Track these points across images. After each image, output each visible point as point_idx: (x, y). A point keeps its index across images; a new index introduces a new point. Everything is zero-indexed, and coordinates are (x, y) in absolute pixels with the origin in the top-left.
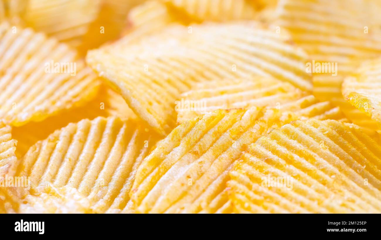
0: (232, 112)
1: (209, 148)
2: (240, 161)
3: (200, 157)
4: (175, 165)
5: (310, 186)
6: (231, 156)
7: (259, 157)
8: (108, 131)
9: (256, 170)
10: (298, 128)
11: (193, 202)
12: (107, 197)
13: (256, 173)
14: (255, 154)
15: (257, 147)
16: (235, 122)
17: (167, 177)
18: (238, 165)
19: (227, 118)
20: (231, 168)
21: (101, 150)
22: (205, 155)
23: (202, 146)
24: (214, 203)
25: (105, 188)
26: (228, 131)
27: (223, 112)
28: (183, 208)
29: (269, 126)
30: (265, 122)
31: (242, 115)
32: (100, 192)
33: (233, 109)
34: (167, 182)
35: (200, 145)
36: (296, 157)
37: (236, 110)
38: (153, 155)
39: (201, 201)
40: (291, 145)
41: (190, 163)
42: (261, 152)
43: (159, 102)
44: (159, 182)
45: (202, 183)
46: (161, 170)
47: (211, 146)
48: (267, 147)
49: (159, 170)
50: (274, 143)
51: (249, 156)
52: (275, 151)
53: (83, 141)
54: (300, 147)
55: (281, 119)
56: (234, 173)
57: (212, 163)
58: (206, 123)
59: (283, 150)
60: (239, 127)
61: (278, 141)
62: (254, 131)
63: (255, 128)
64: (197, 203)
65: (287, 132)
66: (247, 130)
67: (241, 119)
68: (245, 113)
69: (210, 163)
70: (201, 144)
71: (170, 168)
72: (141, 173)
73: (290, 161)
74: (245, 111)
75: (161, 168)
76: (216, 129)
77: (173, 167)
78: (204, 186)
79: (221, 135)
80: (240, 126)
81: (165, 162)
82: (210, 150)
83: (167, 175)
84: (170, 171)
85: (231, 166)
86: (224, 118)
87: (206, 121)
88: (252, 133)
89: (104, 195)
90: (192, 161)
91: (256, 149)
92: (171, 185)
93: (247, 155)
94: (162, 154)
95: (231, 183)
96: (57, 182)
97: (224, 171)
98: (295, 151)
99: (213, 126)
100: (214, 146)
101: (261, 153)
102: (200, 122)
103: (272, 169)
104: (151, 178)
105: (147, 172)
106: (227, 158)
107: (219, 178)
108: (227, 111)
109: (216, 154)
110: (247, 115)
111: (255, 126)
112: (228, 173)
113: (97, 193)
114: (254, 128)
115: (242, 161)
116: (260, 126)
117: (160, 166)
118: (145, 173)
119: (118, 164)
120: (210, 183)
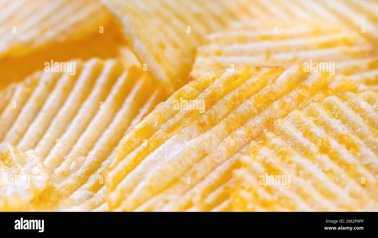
0: (264, 71)
1: (222, 120)
2: (259, 142)
3: (207, 131)
4: (170, 139)
5: (343, 187)
6: (250, 132)
7: (285, 138)
8: (102, 80)
9: (277, 156)
10: (347, 103)
11: (183, 193)
12: (80, 172)
13: (275, 161)
14: (280, 135)
15: (285, 125)
16: (265, 86)
17: (156, 156)
18: (254, 147)
19: (254, 79)
20: (245, 150)
21: (88, 104)
22: (214, 129)
23: (212, 116)
24: (211, 198)
25: (81, 158)
26: (252, 97)
27: (252, 70)
28: (167, 202)
29: (312, 95)
30: (307, 88)
31: (277, 77)
32: (73, 163)
33: (266, 67)
34: (154, 162)
35: (210, 115)
36: (334, 144)
37: (269, 69)
38: (145, 122)
39: (194, 194)
40: (331, 126)
41: (191, 138)
42: (289, 131)
43: (176, 46)
44: (143, 162)
45: (201, 168)
46: (152, 145)
47: (225, 116)
48: (299, 126)
49: (148, 145)
50: (309, 121)
51: (272, 137)
52: (307, 134)
53: (68, 90)
54: (343, 130)
55: (330, 86)
56: (245, 159)
57: (221, 141)
58: (224, 84)
59: (319, 132)
60: (268, 93)
61: (316, 118)
62: (288, 100)
63: (291, 97)
64: (187, 196)
65: (330, 107)
66: (279, 98)
67: (274, 82)
68: (282, 73)
69: (220, 141)
70: (212, 113)
71: (163, 142)
72: (124, 146)
73: (324, 149)
74: (283, 70)
75: (151, 141)
76: (236, 93)
77: (166, 143)
78: (204, 172)
79: (241, 103)
80: (271, 92)
81: (158, 135)
82: (222, 122)
83: (156, 152)
84: (161, 148)
85: (246, 147)
86: (251, 79)
87: (224, 80)
88: (285, 103)
89: (78, 168)
90: (195, 136)
91: (283, 127)
92: (158, 167)
93: (269, 135)
94: (157, 122)
95: (239, 173)
96: (23, 144)
97: (235, 153)
98: (335, 134)
99: (233, 89)
100: (229, 117)
101: (288, 133)
102: (216, 83)
103: (298, 158)
104: (136, 155)
105: (132, 145)
106: (243, 135)
107: (227, 163)
108: (258, 68)
109: (230, 128)
110: (283, 77)
111: (291, 93)
112: (239, 157)
113: (70, 164)
114: (289, 96)
115: (262, 142)
116: (298, 93)
117: (151, 139)
118: (130, 146)
119: (107, 126)
120: (213, 169)
